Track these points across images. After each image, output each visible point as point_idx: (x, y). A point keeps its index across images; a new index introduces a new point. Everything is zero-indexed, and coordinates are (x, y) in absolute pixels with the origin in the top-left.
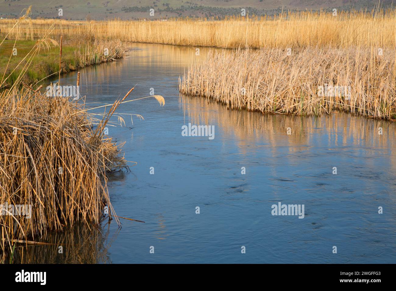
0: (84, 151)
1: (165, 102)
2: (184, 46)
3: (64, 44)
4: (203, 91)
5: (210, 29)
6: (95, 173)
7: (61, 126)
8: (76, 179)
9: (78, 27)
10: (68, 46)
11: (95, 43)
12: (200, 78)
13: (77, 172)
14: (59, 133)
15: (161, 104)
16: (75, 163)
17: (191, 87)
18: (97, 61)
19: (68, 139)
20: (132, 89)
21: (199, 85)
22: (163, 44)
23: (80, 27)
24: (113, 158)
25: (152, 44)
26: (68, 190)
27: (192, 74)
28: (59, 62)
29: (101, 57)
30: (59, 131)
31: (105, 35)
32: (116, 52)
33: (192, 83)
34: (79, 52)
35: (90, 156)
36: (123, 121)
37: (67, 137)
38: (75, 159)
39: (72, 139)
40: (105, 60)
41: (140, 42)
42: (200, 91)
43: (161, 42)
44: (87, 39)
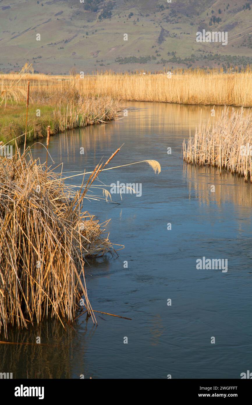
0: (54, 227)
1: (161, 169)
2: (193, 105)
3: (41, 103)
4: (213, 159)
5: (227, 83)
6: (69, 255)
7: (27, 194)
8: (46, 262)
9: (60, 83)
10: (47, 105)
11: (80, 101)
12: (211, 142)
13: (47, 254)
14: (24, 203)
15: (155, 171)
16: (43, 242)
17: (198, 153)
18: (81, 123)
19: (35, 212)
20: (117, 150)
21: (209, 152)
22: (166, 102)
23: (62, 83)
24: (95, 239)
25: (151, 103)
26: (34, 276)
27: (200, 137)
28: (34, 125)
29: (86, 118)
30: (24, 200)
31: (92, 92)
32: (105, 113)
33: (199, 149)
34: (59, 113)
35: (62, 234)
36: (109, 195)
37: (34, 208)
38: (43, 237)
39: (40, 211)
40: (92, 122)
41: (137, 100)
42: (210, 160)
43: (164, 100)
44: (69, 96)
